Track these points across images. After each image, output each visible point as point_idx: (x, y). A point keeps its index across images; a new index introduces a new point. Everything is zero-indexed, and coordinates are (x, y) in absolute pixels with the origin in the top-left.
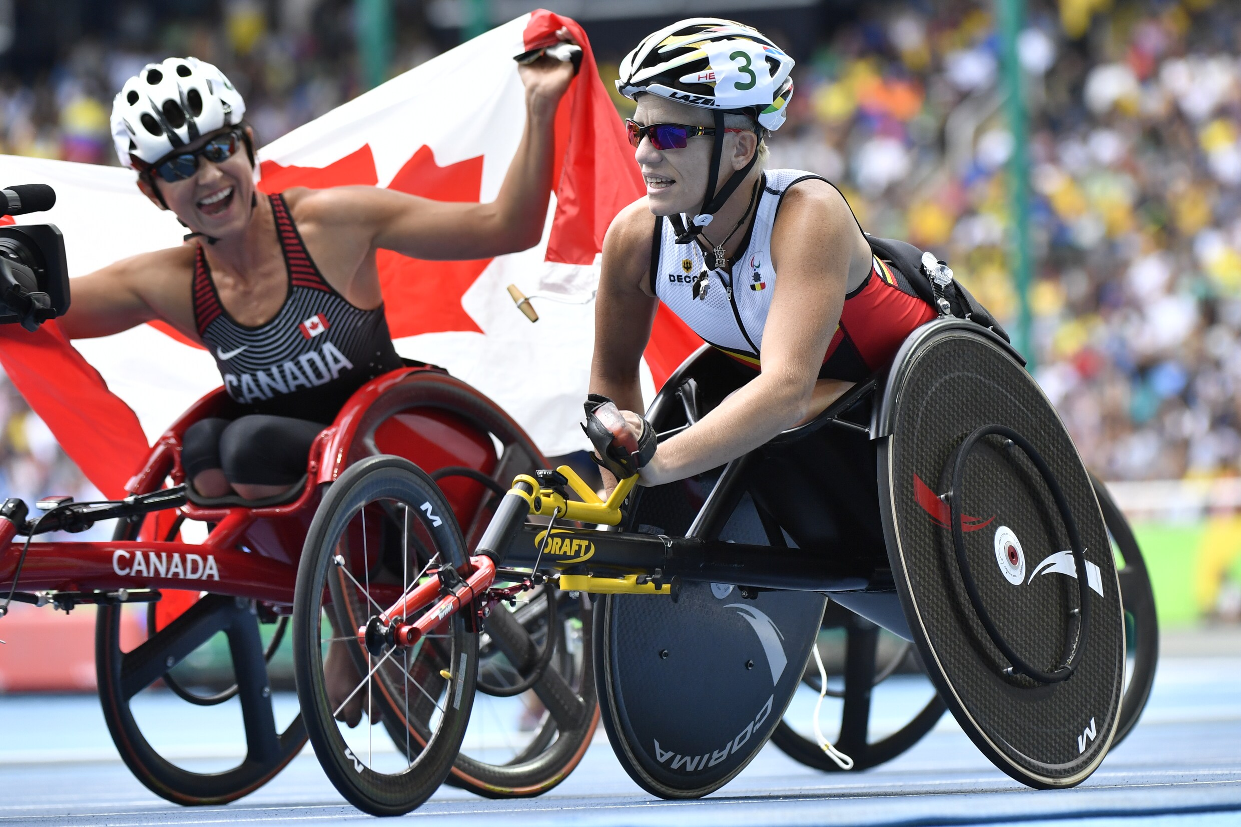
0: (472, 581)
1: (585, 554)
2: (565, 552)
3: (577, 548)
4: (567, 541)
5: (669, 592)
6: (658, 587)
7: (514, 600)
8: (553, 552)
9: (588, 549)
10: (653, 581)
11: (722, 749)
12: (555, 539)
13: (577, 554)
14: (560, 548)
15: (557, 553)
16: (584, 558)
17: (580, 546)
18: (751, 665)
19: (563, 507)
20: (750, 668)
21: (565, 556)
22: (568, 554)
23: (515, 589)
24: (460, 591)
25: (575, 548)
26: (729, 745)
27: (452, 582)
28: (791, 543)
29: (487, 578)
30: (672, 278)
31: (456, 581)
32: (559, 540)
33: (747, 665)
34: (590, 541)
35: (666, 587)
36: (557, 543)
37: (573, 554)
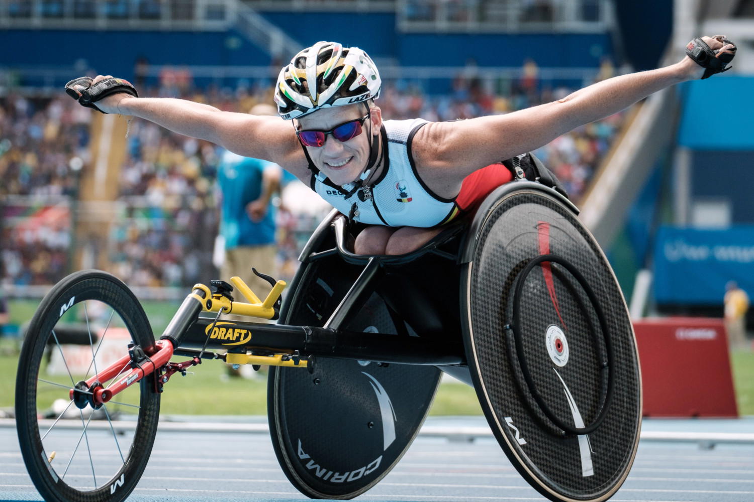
0: (154, 358)
1: (244, 340)
2: (229, 338)
3: (238, 335)
4: (231, 330)
5: (306, 366)
6: (297, 362)
7: (185, 372)
8: (219, 338)
9: (246, 336)
10: (293, 358)
11: (342, 474)
12: (221, 329)
13: (238, 339)
14: (225, 335)
15: (222, 338)
16: (243, 342)
17: (240, 334)
18: (372, 425)
19: (229, 306)
20: (371, 427)
21: (228, 341)
22: (231, 339)
23: (186, 364)
24: (145, 365)
25: (236, 335)
26: (347, 474)
27: (139, 358)
28: (412, 333)
29: (167, 356)
30: (329, 193)
31: (142, 358)
32: (224, 330)
33: (369, 424)
34: (248, 330)
35: (303, 363)
36: (223, 332)
37: (234, 339)
